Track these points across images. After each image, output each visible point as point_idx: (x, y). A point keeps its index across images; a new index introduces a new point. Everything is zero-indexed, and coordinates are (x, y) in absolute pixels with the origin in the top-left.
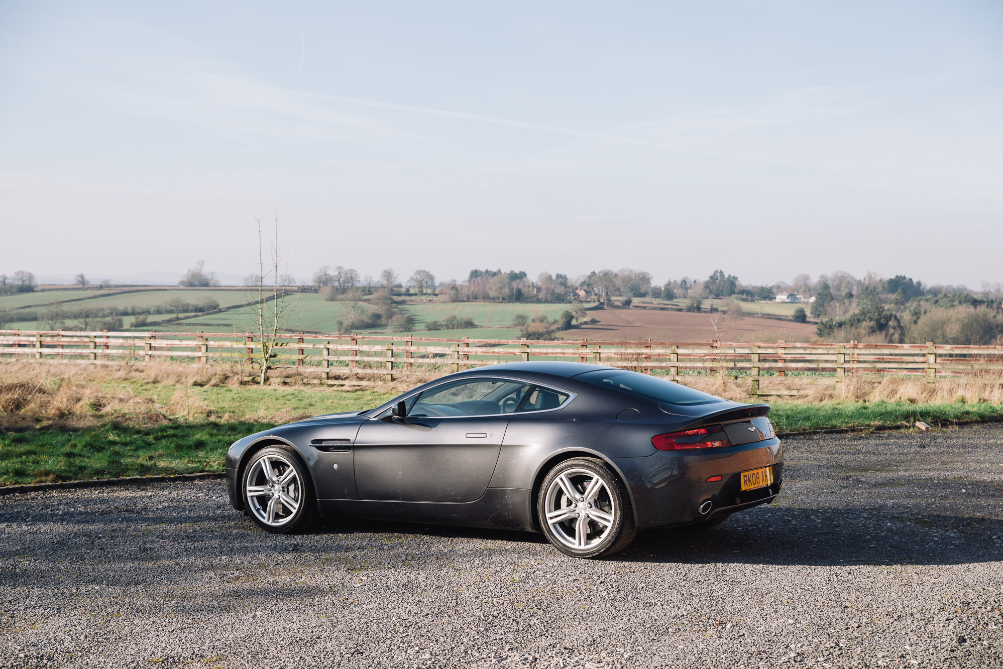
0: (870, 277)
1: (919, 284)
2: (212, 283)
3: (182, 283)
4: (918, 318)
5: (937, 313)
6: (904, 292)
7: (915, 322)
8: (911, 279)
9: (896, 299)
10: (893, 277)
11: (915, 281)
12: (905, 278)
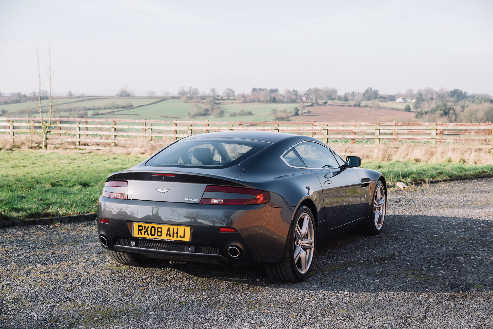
0: (442, 90)
1: (465, 93)
2: (131, 95)
3: (117, 95)
4: (464, 109)
5: (473, 107)
6: (458, 97)
7: (462, 111)
8: (461, 91)
9: (454, 100)
10: (453, 90)
11: (463, 92)
12: (458, 90)
